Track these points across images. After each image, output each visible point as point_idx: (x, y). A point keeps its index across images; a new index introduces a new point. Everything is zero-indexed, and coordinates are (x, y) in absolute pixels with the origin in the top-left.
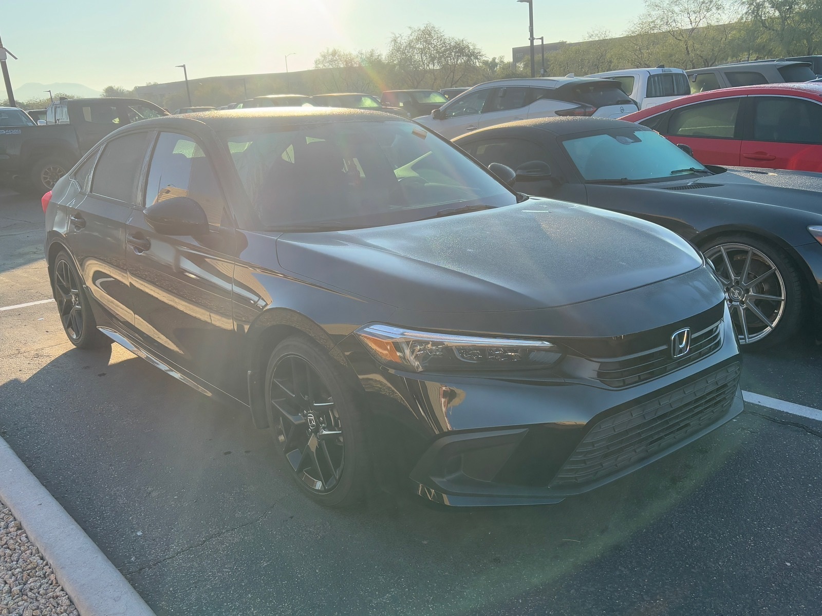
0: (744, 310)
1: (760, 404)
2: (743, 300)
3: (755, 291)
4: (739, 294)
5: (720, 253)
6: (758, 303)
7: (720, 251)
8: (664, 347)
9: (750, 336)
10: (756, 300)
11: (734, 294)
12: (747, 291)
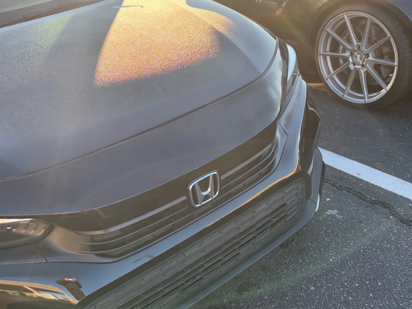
0: (364, 72)
1: (358, 176)
2: (364, 64)
3: (374, 56)
4: (361, 58)
5: (343, 21)
6: (377, 67)
7: (344, 18)
8: (184, 198)
9: (370, 95)
10: (375, 64)
11: (356, 57)
12: (367, 56)
